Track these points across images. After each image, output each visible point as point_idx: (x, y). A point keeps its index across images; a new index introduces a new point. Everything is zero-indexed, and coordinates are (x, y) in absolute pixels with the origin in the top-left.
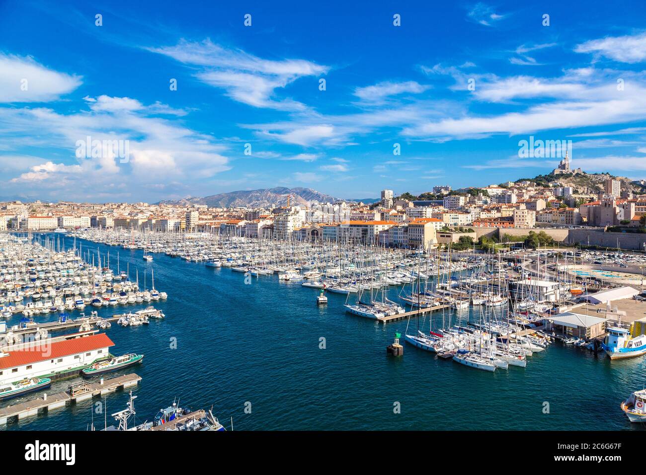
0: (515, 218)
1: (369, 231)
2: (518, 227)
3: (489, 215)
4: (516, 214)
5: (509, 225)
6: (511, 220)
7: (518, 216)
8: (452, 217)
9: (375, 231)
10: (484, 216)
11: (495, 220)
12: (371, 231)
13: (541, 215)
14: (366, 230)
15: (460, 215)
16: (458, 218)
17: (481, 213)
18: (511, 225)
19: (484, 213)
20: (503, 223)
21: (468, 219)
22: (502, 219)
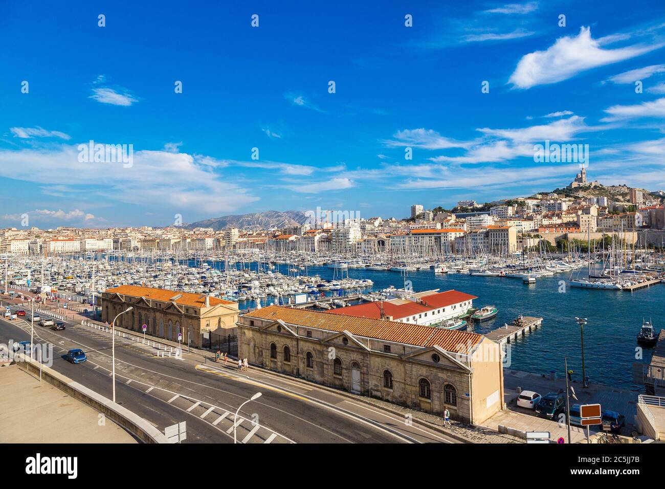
0: (581, 223)
1: (442, 239)
2: (584, 231)
3: (551, 222)
4: (581, 220)
5: (575, 230)
6: (576, 225)
7: (584, 221)
8: (515, 224)
9: (449, 238)
10: (546, 222)
11: (560, 225)
12: (445, 239)
13: (601, 221)
14: (440, 237)
15: (523, 222)
16: (521, 225)
17: (543, 219)
18: (577, 230)
19: (546, 219)
20: (569, 229)
21: (531, 226)
22: (568, 225)
